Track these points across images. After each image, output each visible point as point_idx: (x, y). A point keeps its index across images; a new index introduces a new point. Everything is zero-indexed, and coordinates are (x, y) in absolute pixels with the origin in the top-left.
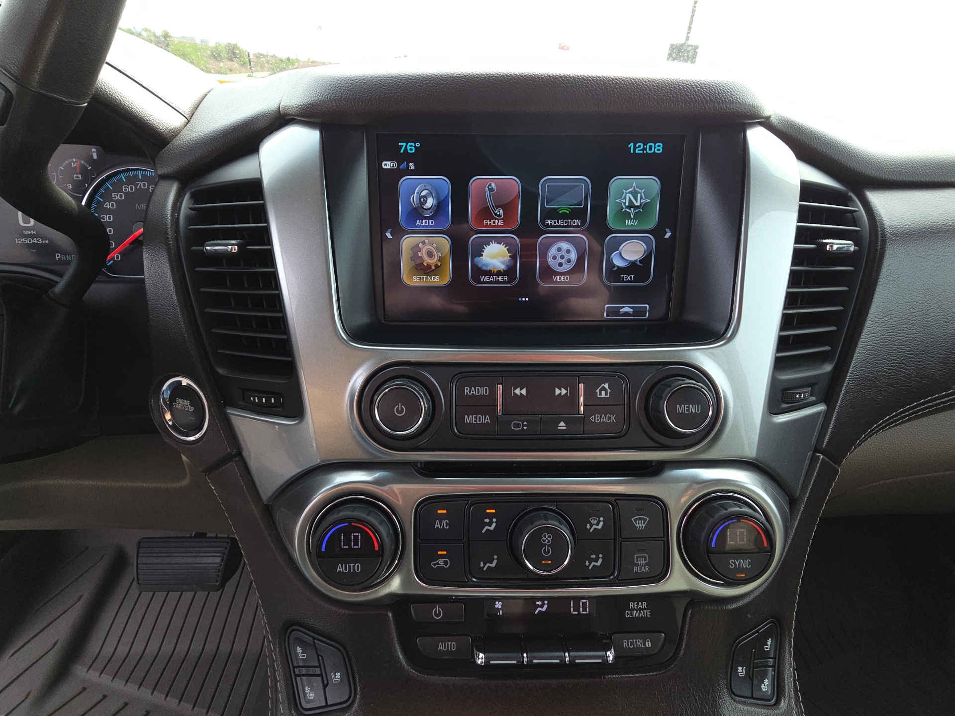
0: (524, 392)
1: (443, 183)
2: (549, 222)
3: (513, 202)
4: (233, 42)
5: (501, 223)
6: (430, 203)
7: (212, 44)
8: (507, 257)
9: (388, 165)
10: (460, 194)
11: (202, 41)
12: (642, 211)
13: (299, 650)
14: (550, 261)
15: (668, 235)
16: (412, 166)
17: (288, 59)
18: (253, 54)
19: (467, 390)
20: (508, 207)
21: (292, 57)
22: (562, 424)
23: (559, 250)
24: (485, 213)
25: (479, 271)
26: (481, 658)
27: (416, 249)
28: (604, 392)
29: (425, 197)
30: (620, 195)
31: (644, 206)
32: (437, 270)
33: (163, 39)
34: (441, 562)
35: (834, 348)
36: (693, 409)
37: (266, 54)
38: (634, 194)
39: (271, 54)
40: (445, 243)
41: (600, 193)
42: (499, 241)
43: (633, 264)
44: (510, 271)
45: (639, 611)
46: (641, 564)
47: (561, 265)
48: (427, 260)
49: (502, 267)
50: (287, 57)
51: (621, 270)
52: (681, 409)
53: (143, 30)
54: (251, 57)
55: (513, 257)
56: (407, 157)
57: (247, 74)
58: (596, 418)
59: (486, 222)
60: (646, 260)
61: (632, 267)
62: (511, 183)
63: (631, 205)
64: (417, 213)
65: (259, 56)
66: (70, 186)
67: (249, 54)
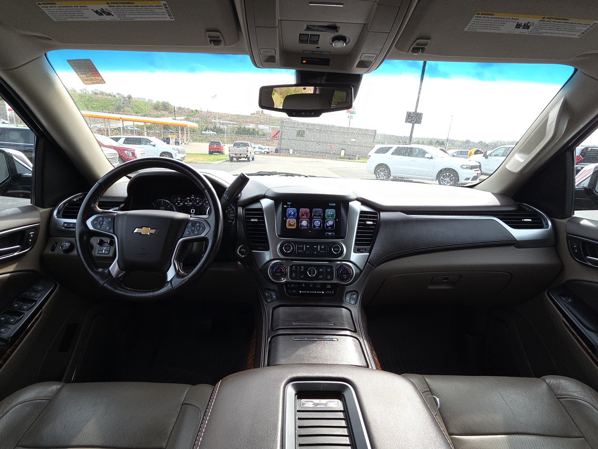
0: (309, 246)
1: (295, 209)
2: (314, 217)
3: (308, 213)
4: (166, 101)
5: (306, 217)
6: (292, 213)
7: (154, 102)
8: (307, 223)
9: (285, 206)
10: (298, 212)
11: (149, 100)
12: (332, 216)
13: (266, 294)
14: (315, 224)
15: (337, 220)
16: (289, 206)
17: (196, 110)
18: (177, 107)
19: (299, 246)
20: (307, 214)
21: (199, 109)
22: (315, 252)
23: (317, 222)
24: (303, 215)
25: (301, 226)
26: (300, 292)
27: (289, 221)
28: (323, 247)
29: (292, 212)
30: (328, 213)
31: (332, 215)
32: (293, 225)
33: (127, 99)
34: (294, 275)
35: (371, 243)
36: (337, 249)
37: (184, 107)
38: (330, 212)
39: (187, 107)
40: (295, 220)
41: (324, 213)
42: (305, 220)
43: (331, 225)
44: (307, 226)
45: (329, 287)
46: (329, 277)
47: (317, 225)
48: (291, 223)
49: (306, 225)
51: (329, 226)
52: (335, 249)
53: (117, 94)
54: (176, 109)
55: (308, 223)
56: (289, 205)
58: (321, 252)
59: (303, 217)
60: (333, 224)
61: (331, 226)
62: (308, 210)
63: (330, 214)
64: (290, 215)
65: (180, 108)
66: (205, 204)
67: (174, 108)
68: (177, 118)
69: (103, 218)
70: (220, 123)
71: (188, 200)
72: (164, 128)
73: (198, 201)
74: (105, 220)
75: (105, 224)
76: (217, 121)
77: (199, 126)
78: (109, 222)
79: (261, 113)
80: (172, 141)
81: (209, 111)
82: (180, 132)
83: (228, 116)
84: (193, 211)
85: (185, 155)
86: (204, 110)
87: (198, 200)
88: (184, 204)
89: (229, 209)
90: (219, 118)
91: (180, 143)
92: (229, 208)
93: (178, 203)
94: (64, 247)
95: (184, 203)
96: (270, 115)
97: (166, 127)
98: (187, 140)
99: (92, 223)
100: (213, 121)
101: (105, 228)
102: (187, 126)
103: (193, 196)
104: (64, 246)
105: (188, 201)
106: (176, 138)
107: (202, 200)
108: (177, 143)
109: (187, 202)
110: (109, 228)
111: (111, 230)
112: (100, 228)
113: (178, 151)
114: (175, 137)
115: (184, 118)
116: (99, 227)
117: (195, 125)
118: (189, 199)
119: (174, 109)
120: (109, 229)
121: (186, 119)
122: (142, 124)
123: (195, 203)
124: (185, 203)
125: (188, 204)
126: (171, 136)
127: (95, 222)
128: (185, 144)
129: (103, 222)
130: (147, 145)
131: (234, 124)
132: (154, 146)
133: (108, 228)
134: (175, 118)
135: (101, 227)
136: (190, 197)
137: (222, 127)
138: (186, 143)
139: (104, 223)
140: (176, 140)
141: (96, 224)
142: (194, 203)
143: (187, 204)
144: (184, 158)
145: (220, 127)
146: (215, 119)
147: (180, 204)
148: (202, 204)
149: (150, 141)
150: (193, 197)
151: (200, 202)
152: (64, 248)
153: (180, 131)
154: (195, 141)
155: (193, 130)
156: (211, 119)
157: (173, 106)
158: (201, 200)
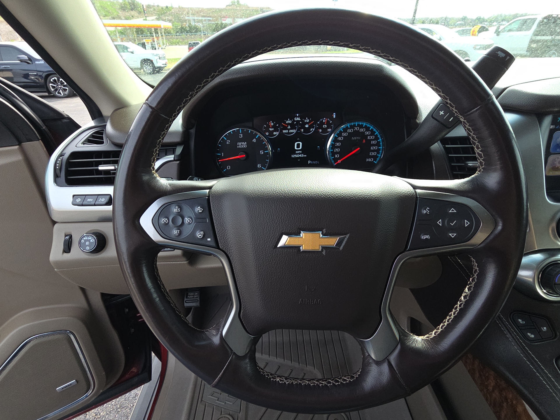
9: (552, 127)
13: (520, 320)
17: (167, 7)
18: (146, 5)
21: (169, 6)
27: (554, 161)
37: (153, 5)
39: (156, 5)
48: (558, 165)
50: (166, 6)
54: (145, 7)
57: (143, 18)
64: (558, 146)
65: (149, 7)
66: (321, 131)
67: (143, 5)
68: (148, 18)
69: (180, 207)
70: (194, 20)
71: (289, 124)
72: (137, 32)
73: (307, 126)
74: (187, 211)
75: (189, 224)
76: (191, 18)
77: (173, 26)
78: (199, 218)
79: (236, 3)
80: (148, 46)
81: (180, 7)
82: (154, 35)
83: (202, 10)
84: (298, 146)
85: (166, 61)
86: (175, 6)
87: (307, 123)
88: (281, 134)
89: (369, 138)
90: (193, 14)
91: (157, 48)
92: (369, 135)
93: (269, 131)
94: (87, 246)
95: (281, 131)
96: (247, 5)
97: (140, 31)
98: (164, 44)
99: (155, 221)
100: (187, 18)
101: (194, 232)
102: (161, 27)
103: (298, 117)
104: (87, 243)
105: (289, 127)
106: (152, 43)
107: (315, 123)
108: (154, 48)
109: (286, 128)
110: (202, 233)
111: (209, 239)
112: (180, 234)
113: (158, 58)
114: (150, 41)
115: (155, 17)
116: (175, 232)
117: (169, 25)
118: (290, 122)
119: (143, 7)
120: (204, 236)
121: (158, 19)
122: (113, 29)
123: (302, 130)
124: (284, 131)
125: (289, 133)
126: (146, 41)
127: (163, 220)
128: (162, 48)
129: (183, 219)
130: (124, 52)
131: (209, 20)
132: (132, 53)
133: (199, 235)
134: (146, 19)
135: (180, 232)
136: (292, 118)
137: (197, 24)
138: (164, 47)
139: (187, 220)
140: (152, 45)
141: (166, 224)
142: (299, 129)
143: (286, 133)
144: (166, 64)
145: (195, 25)
146: (188, 16)
147: (275, 133)
148: (316, 131)
149: (127, 48)
150: (298, 119)
151: (312, 127)
152: (88, 248)
153: (154, 33)
154: (172, 44)
155: (167, 32)
156: (184, 16)
157: (141, 4)
158: (313, 124)
